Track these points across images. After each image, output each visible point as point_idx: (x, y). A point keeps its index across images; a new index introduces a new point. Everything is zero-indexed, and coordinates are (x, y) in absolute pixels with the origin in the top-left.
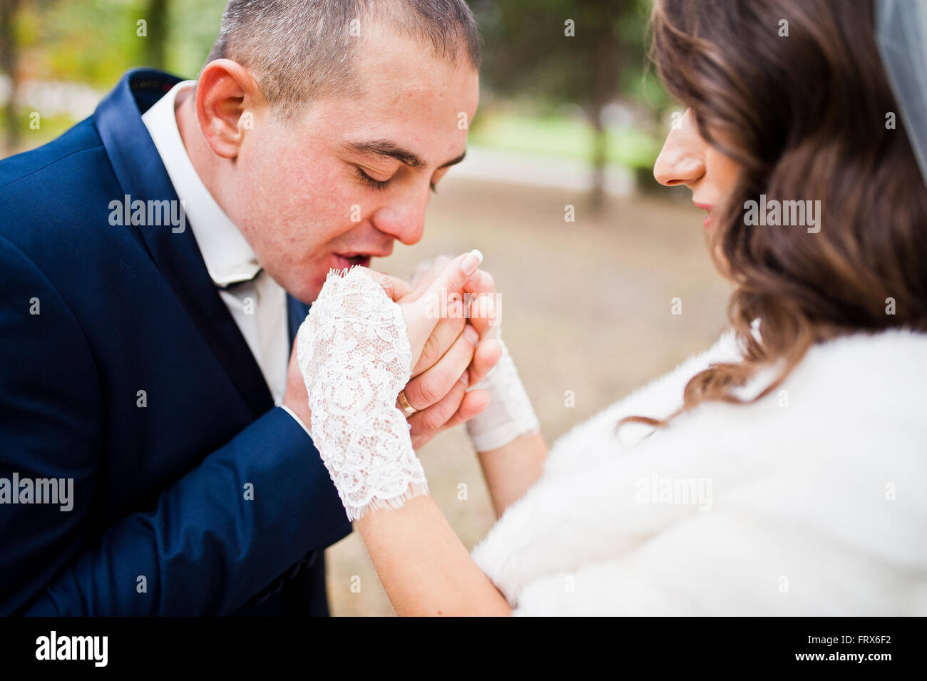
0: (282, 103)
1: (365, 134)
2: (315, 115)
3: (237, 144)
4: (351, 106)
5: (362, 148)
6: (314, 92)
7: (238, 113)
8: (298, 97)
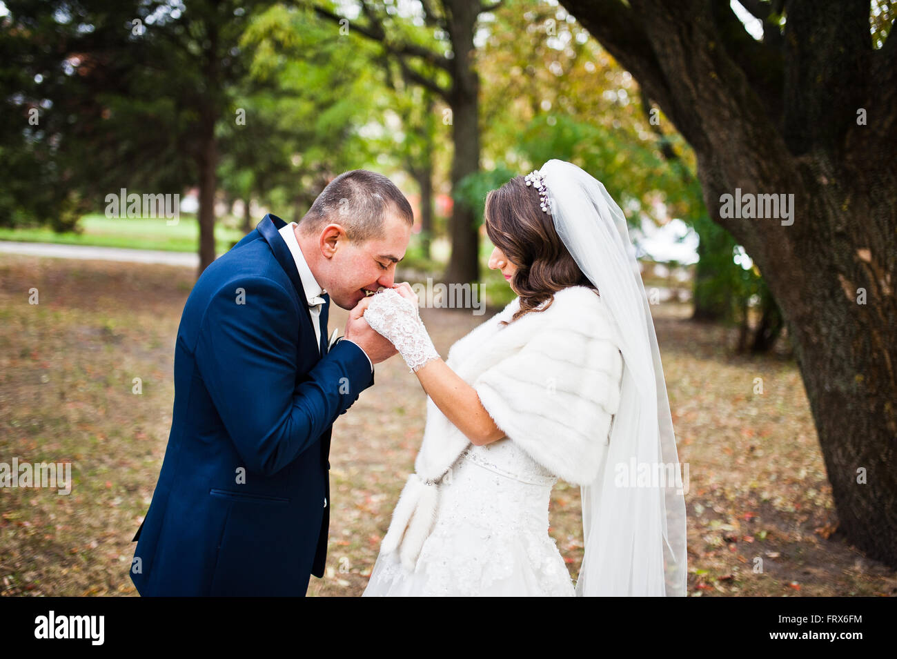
0: (355, 240)
1: (385, 253)
2: (368, 246)
3: (333, 253)
4: (381, 243)
5: (383, 257)
6: (369, 236)
7: (335, 242)
8: (362, 239)
